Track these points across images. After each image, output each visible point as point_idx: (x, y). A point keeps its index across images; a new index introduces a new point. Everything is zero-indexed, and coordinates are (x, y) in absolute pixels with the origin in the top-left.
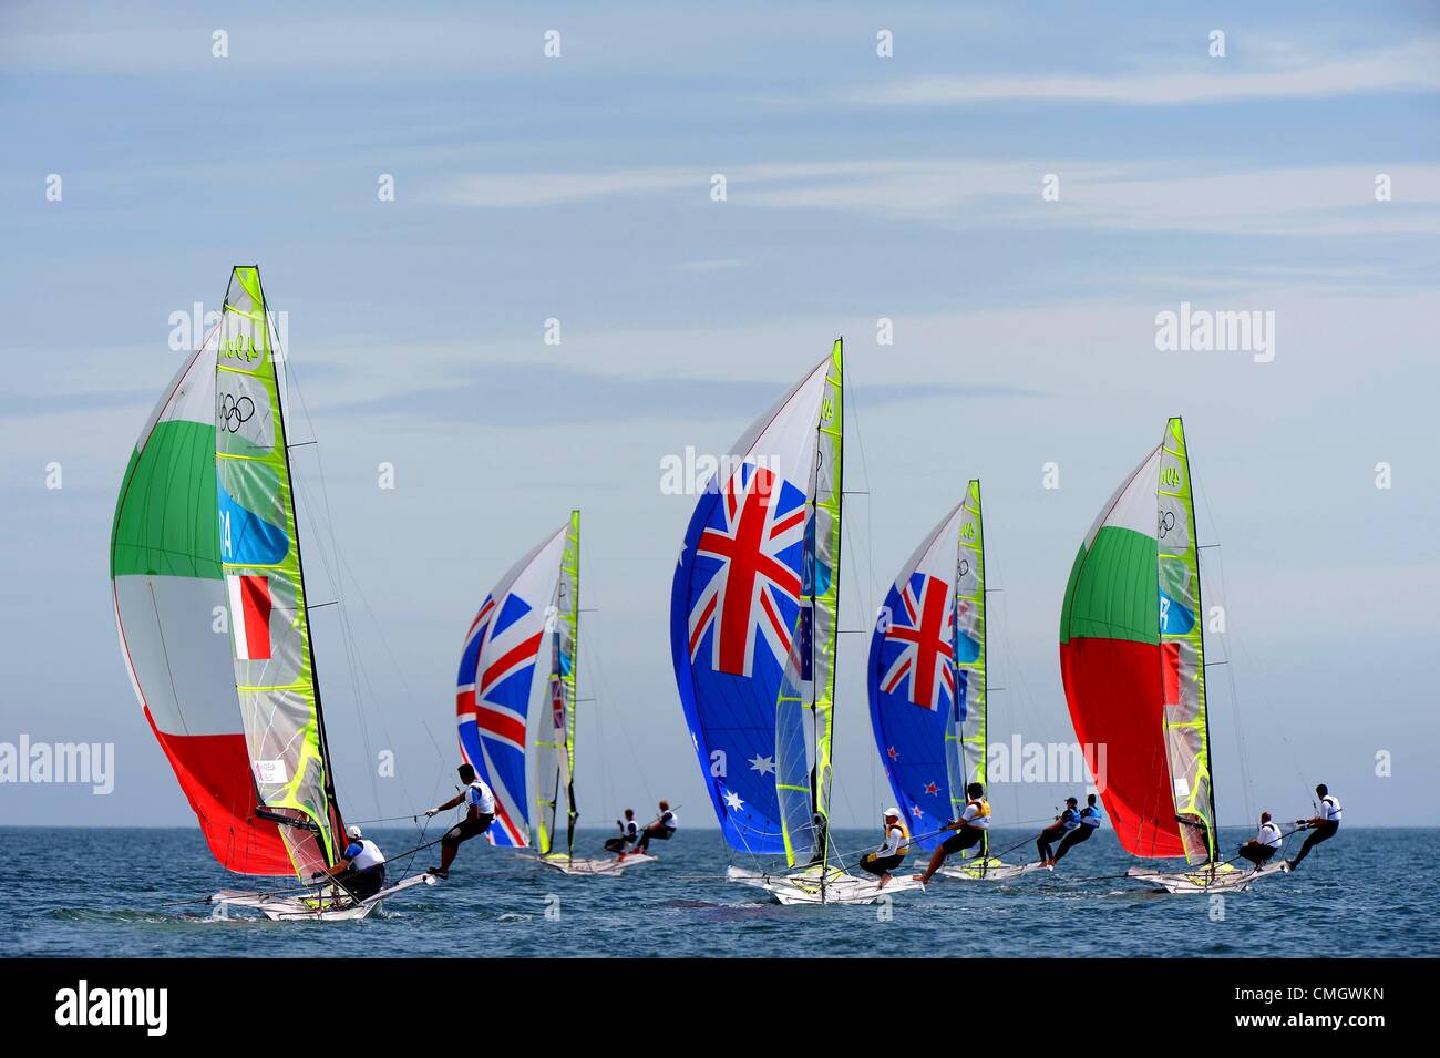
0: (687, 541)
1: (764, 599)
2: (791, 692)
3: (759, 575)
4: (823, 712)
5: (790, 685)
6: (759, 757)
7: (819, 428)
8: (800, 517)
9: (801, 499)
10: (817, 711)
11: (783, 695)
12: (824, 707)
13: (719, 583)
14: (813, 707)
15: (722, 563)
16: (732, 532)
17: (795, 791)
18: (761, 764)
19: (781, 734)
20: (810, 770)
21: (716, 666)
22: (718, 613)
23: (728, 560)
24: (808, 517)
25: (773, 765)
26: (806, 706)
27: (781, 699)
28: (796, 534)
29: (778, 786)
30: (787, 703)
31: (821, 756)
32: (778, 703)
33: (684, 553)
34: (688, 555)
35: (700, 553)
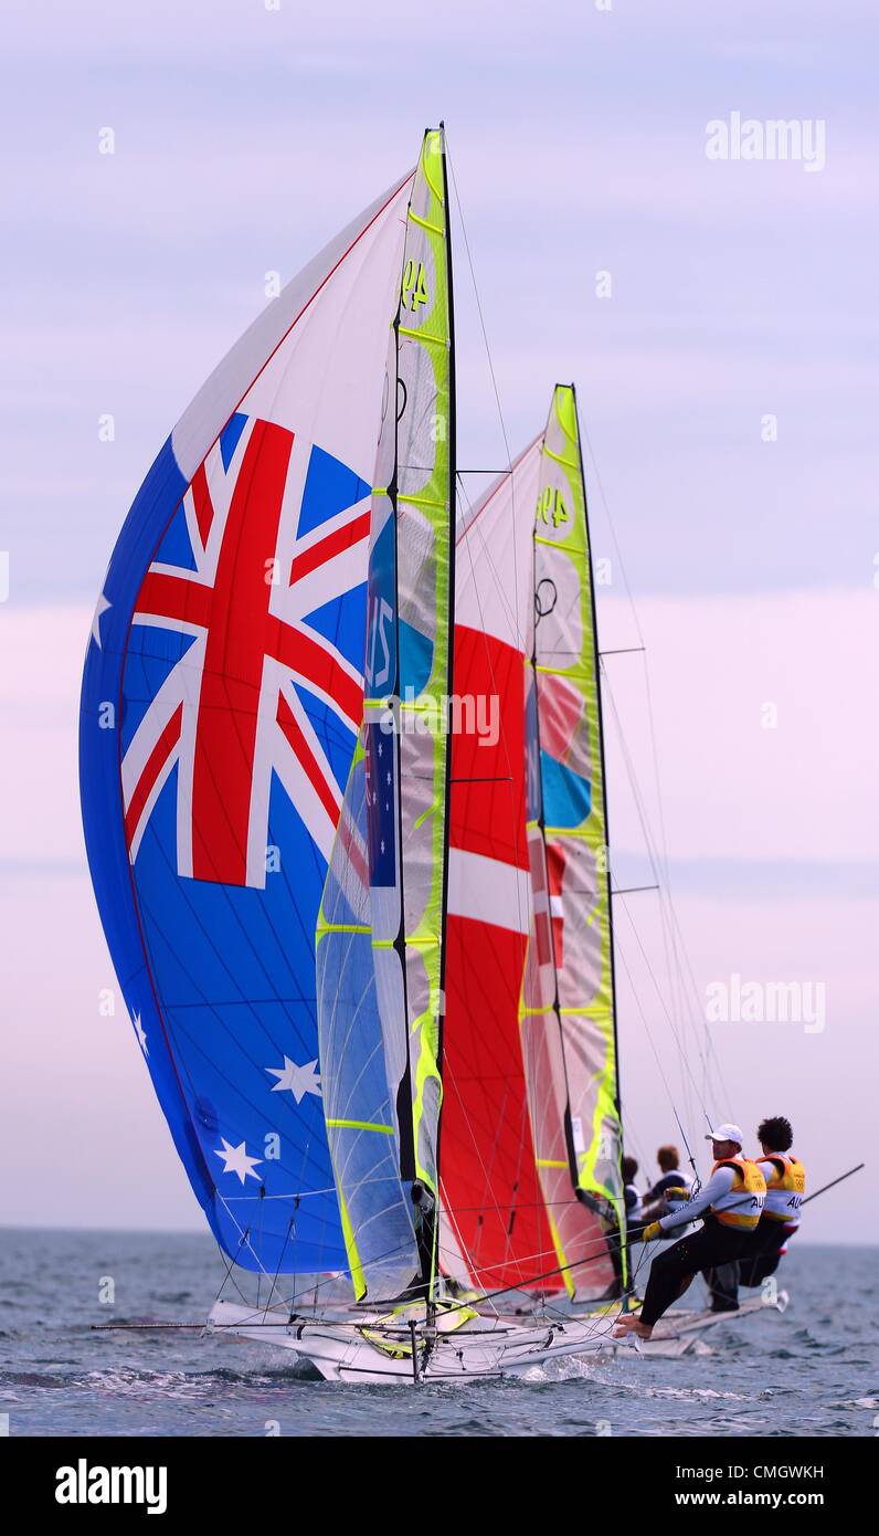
0: (109, 592)
1: (285, 719)
2: (344, 914)
3: (270, 665)
4: (420, 959)
5: (343, 900)
6: (288, 1061)
7: (397, 323)
8: (357, 530)
9: (359, 489)
10: (408, 956)
11: (330, 921)
12: (422, 949)
13: (183, 686)
14: (400, 945)
15: (186, 641)
16: (206, 570)
17: (368, 1133)
18: (294, 1079)
19: (328, 1003)
20: (394, 1087)
21: (185, 868)
22: (185, 751)
23: (201, 633)
24: (377, 527)
25: (317, 1079)
26: (384, 944)
27: (323, 926)
28: (350, 570)
29: (330, 1122)
30: (339, 938)
31: (419, 1053)
32: (318, 937)
33: (105, 620)
34: (112, 625)
35: (140, 619)
